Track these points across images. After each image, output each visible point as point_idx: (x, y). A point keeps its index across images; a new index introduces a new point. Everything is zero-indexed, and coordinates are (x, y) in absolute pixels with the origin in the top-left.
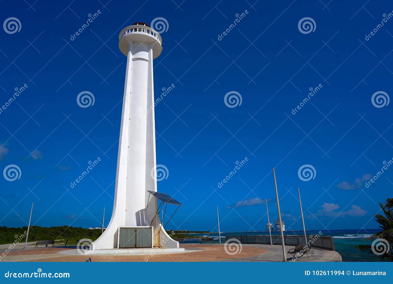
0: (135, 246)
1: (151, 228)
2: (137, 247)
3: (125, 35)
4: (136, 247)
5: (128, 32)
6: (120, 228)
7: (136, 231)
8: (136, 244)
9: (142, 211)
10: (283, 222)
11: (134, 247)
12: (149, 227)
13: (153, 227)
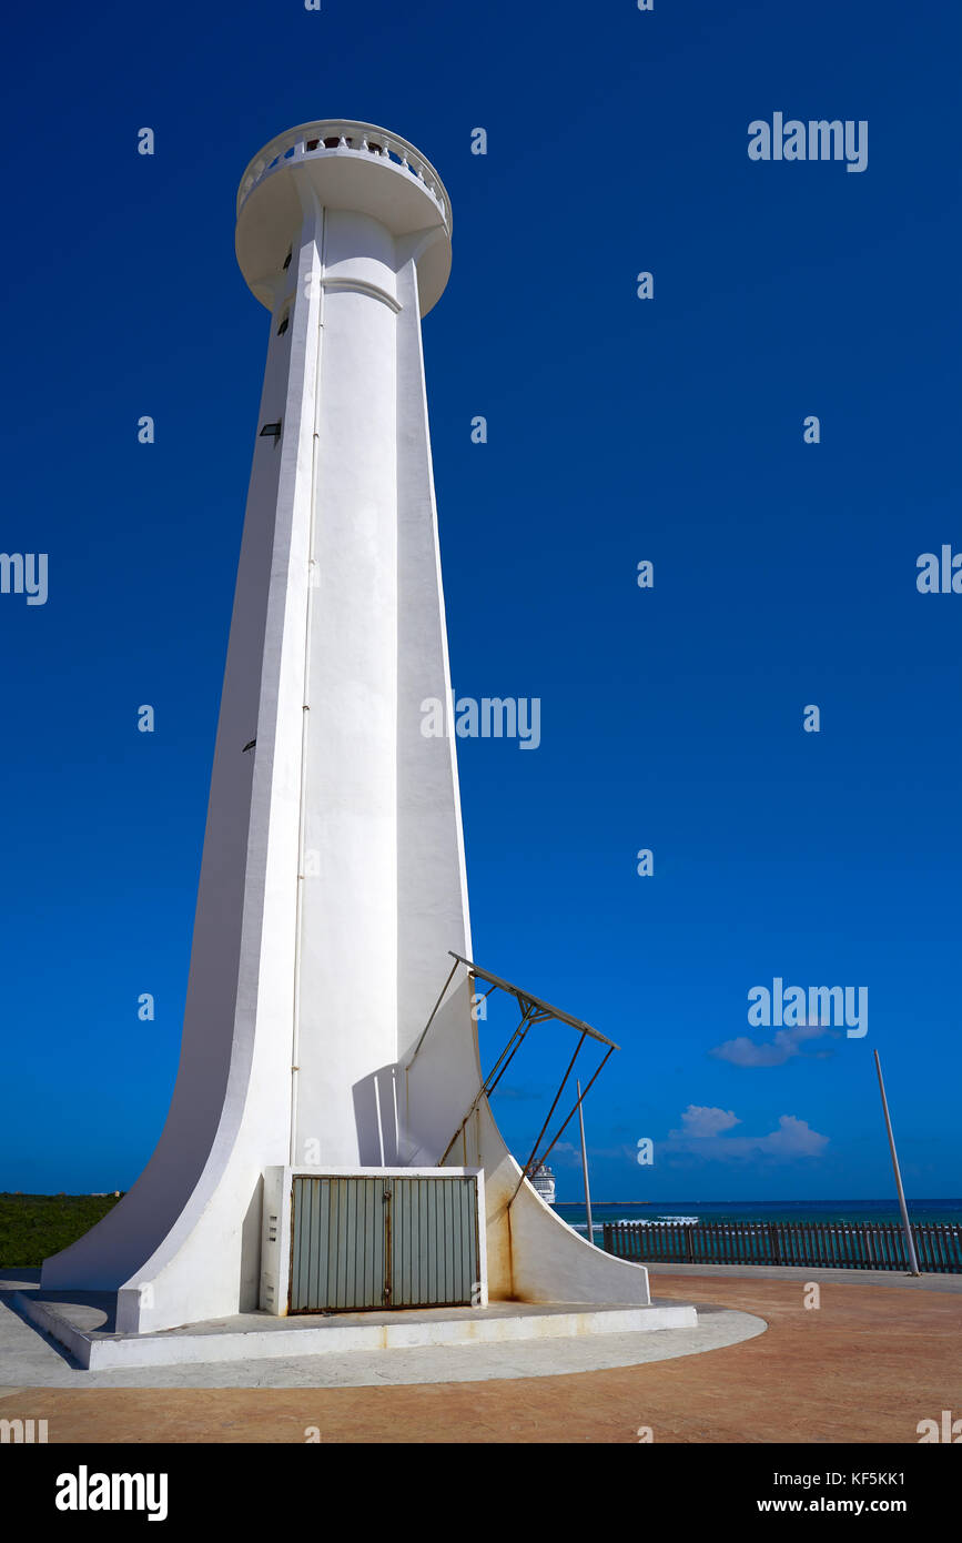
0: (386, 1296)
1: (469, 1179)
2: (398, 1303)
3: (293, 160)
4: (389, 1303)
5: (312, 146)
6: (296, 1178)
7: (386, 1198)
8: (388, 1286)
9: (384, 1074)
10: (548, 1171)
11: (379, 1303)
12: (459, 1171)
13: (481, 1175)
